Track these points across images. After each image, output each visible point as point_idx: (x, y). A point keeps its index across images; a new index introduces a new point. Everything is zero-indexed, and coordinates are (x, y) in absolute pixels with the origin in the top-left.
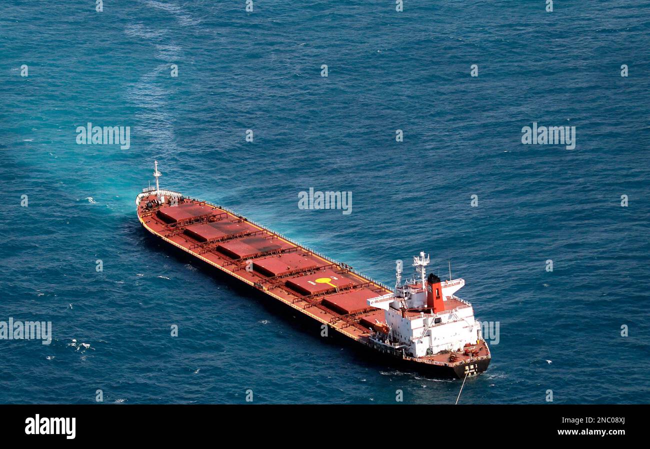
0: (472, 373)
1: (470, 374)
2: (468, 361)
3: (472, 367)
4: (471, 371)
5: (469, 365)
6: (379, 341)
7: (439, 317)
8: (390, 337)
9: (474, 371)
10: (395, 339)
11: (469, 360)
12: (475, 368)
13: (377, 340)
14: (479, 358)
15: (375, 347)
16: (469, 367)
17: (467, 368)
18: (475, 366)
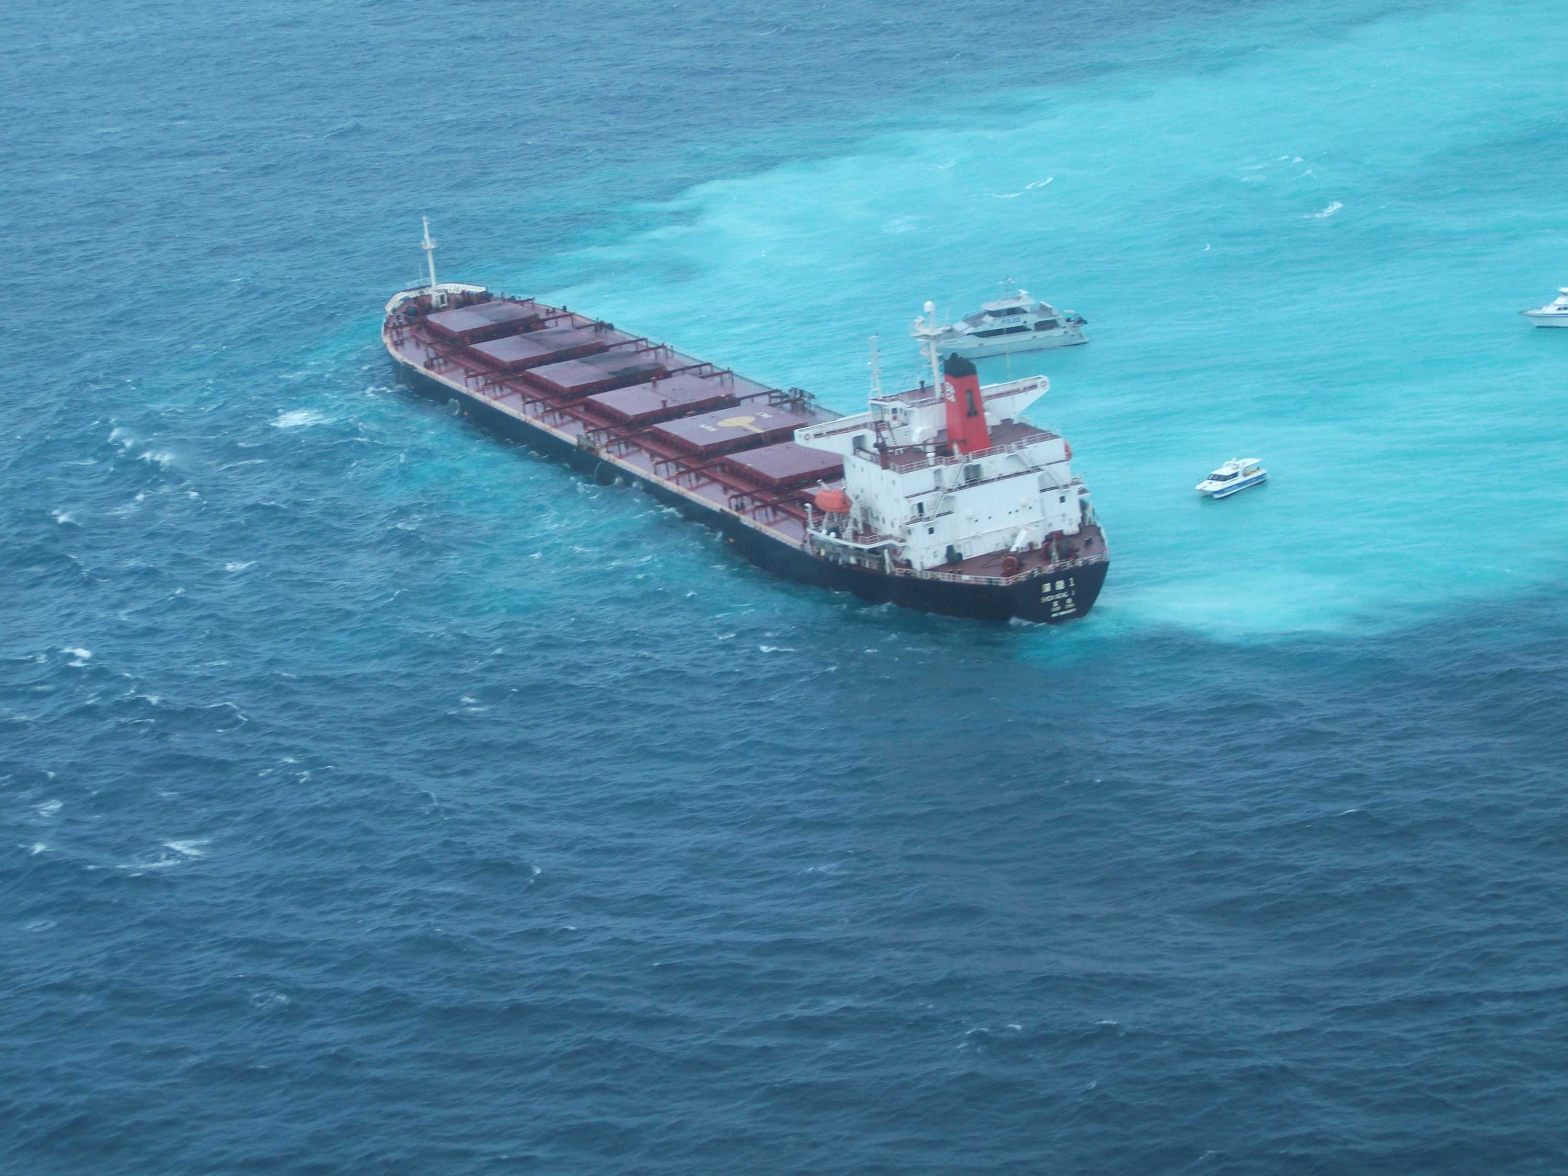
0: (1062, 602)
1: (1056, 604)
2: (1049, 568)
3: (1060, 585)
4: (1058, 596)
5: (1052, 579)
6: (828, 534)
7: (975, 462)
8: (855, 523)
9: (1064, 595)
10: (867, 527)
11: (1050, 566)
12: (1067, 588)
13: (824, 532)
14: (1079, 563)
15: (823, 553)
16: (1053, 587)
17: (1047, 588)
18: (1067, 584)
